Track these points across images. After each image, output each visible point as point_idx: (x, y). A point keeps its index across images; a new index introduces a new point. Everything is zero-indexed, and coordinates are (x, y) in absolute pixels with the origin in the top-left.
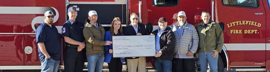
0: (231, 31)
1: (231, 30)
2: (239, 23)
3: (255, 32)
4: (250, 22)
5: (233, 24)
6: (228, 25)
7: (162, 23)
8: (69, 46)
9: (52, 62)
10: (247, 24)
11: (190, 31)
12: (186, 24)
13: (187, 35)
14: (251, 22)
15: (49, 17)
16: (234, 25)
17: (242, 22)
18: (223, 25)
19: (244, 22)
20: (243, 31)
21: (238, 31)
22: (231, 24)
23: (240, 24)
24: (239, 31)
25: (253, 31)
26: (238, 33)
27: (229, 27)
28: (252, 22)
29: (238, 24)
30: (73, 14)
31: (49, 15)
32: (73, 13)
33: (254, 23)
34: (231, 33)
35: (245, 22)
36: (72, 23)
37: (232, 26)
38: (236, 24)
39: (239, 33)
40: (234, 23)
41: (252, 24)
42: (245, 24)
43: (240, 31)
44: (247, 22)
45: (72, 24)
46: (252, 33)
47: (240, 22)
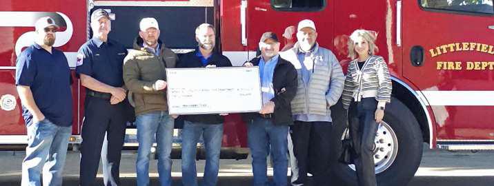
0: (439, 65)
1: (438, 63)
2: (455, 47)
3: (488, 66)
4: (479, 45)
5: (442, 50)
6: (432, 51)
7: (269, 43)
8: (93, 94)
9: (49, 129)
10: (472, 49)
11: (326, 64)
12: (317, 49)
13: (323, 73)
14: (481, 46)
15: (47, 30)
16: (445, 51)
17: (461, 46)
18: (422, 50)
19: (465, 45)
20: (464, 65)
21: (452, 63)
22: (438, 48)
23: (458, 49)
24: (455, 65)
25: (485, 65)
26: (453, 68)
27: (433, 55)
28: (483, 45)
29: (452, 50)
30: (103, 25)
31: (47, 25)
32: (102, 23)
33: (488, 49)
34: (438, 68)
35: (469, 46)
36: (99, 44)
37: (440, 53)
38: (448, 49)
39: (455, 67)
40: (444, 47)
41: (482, 50)
42: (468, 49)
43: (458, 64)
44: (473, 45)
45: (98, 46)
46: (483, 68)
47: (458, 45)
